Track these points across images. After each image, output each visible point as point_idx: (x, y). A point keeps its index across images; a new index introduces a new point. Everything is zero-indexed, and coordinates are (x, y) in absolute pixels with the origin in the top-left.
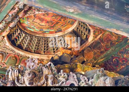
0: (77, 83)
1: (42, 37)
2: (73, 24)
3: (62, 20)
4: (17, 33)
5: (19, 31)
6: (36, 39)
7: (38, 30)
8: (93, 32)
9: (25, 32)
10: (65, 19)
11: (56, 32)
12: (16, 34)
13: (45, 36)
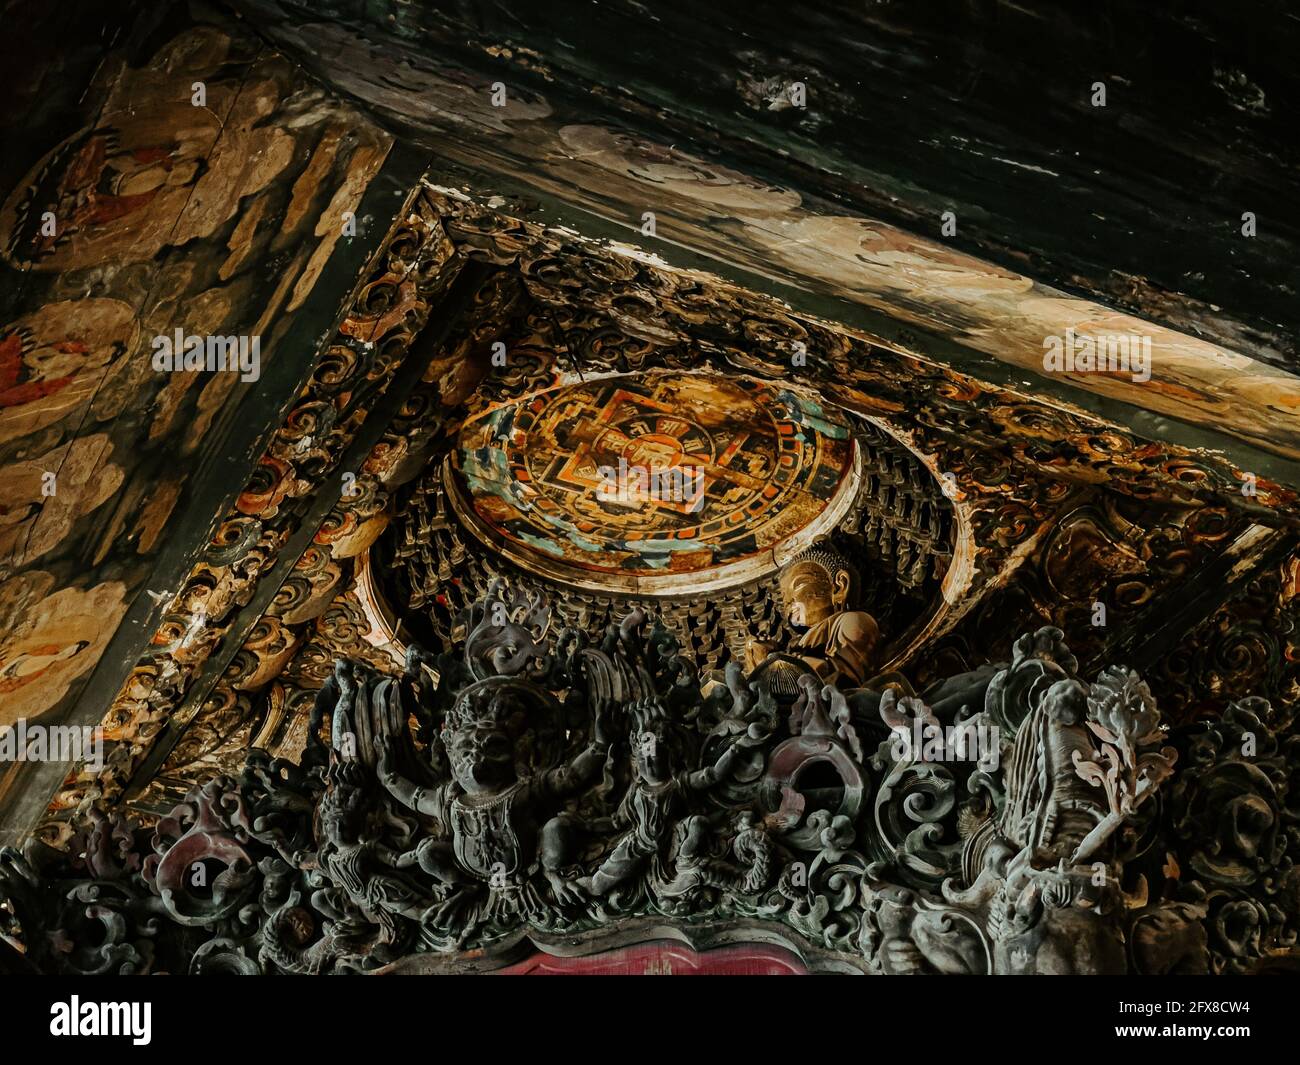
0: (853, 756)
1: (622, 597)
2: (832, 494)
3: (752, 463)
4: (444, 566)
5: (460, 548)
6: (583, 611)
7: (596, 548)
8: (973, 520)
9: (505, 560)
10: (770, 454)
11: (716, 561)
12: (436, 569)
13: (643, 592)
